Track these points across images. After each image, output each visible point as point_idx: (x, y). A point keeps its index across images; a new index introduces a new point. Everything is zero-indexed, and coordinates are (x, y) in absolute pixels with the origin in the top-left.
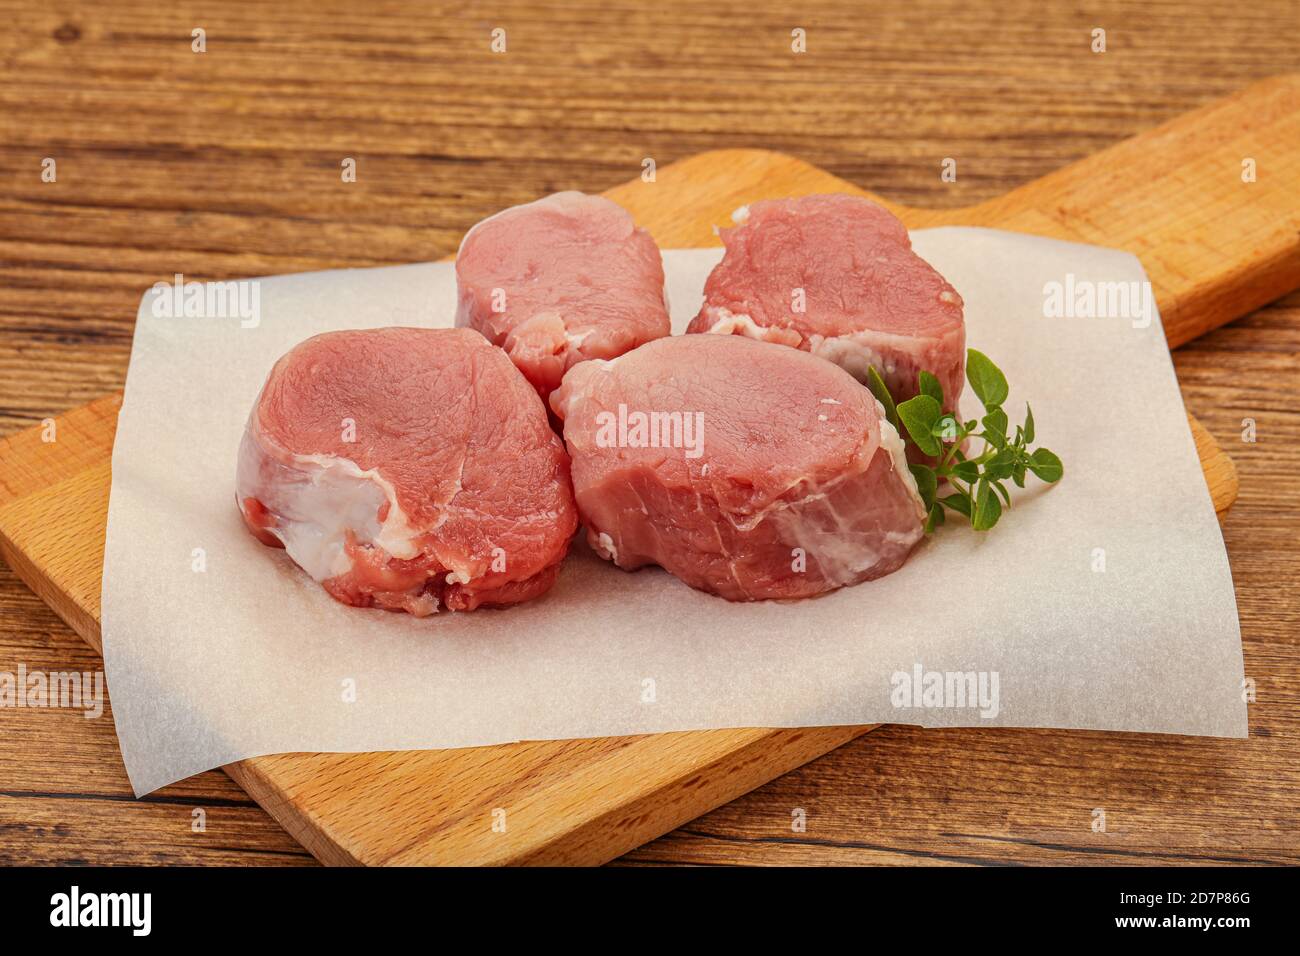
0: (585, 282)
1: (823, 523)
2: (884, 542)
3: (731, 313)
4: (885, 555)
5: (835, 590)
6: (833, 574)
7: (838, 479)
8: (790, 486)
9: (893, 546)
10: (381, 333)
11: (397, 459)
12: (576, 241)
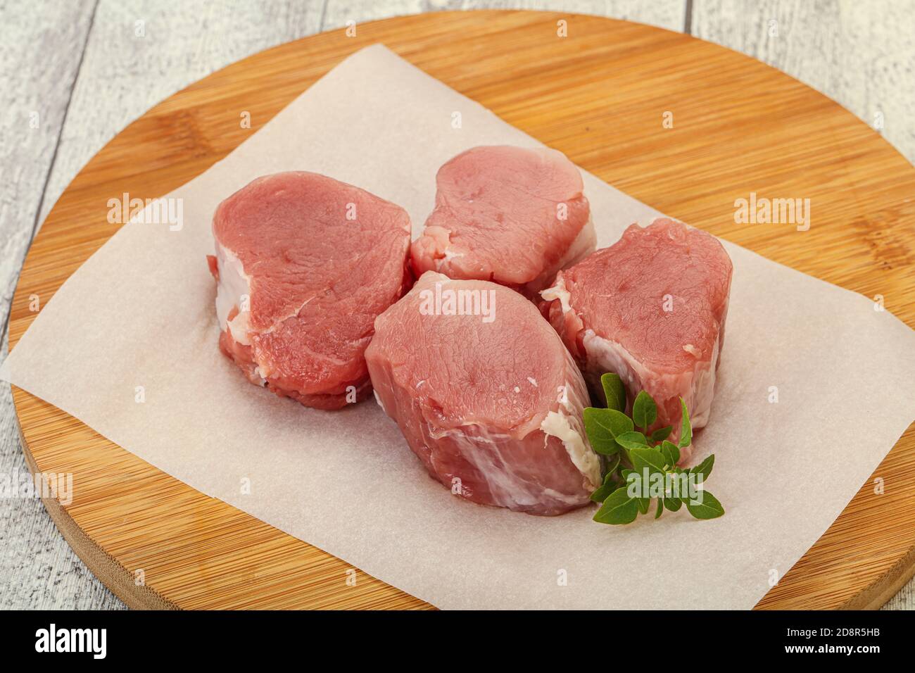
0: (500, 218)
1: (493, 459)
2: (542, 493)
3: (565, 287)
4: (543, 502)
5: (501, 507)
6: (500, 496)
7: (503, 436)
8: (465, 424)
9: (551, 499)
10: (349, 188)
11: (269, 277)
12: (527, 187)
